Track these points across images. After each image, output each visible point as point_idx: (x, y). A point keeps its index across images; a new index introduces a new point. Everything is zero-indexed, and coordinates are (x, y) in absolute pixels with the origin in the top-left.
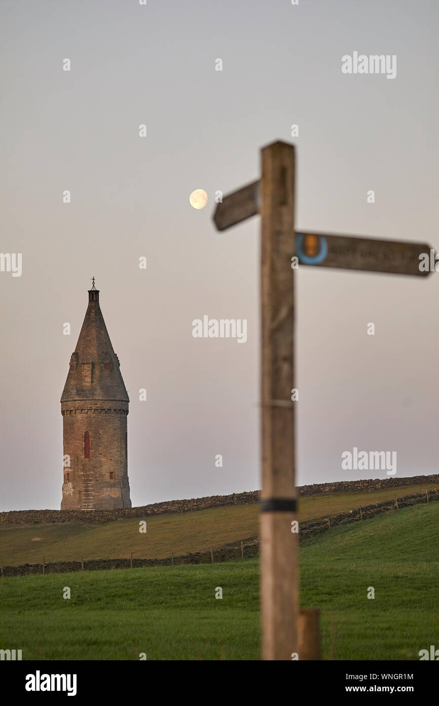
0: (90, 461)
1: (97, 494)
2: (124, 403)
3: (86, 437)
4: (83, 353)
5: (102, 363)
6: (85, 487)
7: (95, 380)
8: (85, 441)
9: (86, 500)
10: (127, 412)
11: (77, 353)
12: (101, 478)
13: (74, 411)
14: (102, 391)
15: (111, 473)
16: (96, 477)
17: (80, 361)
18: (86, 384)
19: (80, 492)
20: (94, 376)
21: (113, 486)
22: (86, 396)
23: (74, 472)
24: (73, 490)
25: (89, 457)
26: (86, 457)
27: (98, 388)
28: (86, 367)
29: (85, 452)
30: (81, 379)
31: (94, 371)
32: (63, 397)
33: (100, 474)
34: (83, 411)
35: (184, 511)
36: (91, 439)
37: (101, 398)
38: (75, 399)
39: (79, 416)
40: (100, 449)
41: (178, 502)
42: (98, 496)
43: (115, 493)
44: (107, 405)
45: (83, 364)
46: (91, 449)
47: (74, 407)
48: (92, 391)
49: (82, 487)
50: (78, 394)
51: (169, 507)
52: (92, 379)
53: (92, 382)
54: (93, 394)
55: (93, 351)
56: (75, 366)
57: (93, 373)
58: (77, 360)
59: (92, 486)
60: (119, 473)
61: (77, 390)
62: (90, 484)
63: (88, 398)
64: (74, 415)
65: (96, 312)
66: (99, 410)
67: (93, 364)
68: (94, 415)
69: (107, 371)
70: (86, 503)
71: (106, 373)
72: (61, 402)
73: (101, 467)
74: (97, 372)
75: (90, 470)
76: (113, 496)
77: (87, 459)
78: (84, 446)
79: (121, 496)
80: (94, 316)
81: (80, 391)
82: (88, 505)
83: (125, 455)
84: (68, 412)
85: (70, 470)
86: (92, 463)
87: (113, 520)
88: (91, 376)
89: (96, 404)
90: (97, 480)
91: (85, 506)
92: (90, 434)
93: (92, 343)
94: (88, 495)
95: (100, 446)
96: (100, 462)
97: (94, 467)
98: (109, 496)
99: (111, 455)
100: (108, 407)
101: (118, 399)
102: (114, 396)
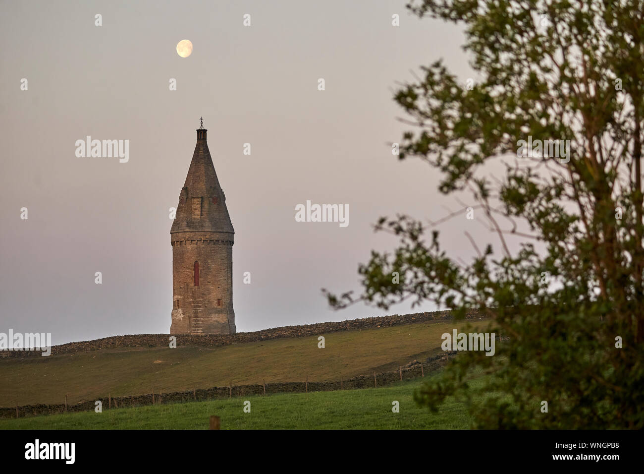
0: (199, 288)
1: (206, 319)
2: (231, 234)
3: (196, 266)
4: (193, 188)
5: (211, 197)
6: (195, 313)
7: (204, 213)
8: (194, 270)
9: (195, 325)
10: (232, 243)
11: (187, 188)
12: (210, 305)
13: (184, 242)
14: (211, 223)
15: (219, 300)
16: (205, 304)
17: (190, 196)
18: (196, 217)
19: (190, 318)
20: (203, 209)
21: (220, 312)
22: (196, 228)
23: (184, 299)
24: (183, 316)
25: (198, 285)
26: (195, 285)
27: (207, 221)
28: (196, 201)
29: (195, 280)
30: (191, 212)
31: (203, 205)
32: (173, 228)
33: (209, 301)
34: (193, 242)
35: (298, 336)
36: (200, 268)
37: (210, 230)
38: (185, 230)
39: (189, 247)
40: (209, 277)
41: (291, 328)
42: (206, 321)
43: (222, 319)
44: (216, 237)
45: (193, 198)
46: (201, 277)
47: (185, 238)
48: (201, 223)
49: (191, 313)
50: (188, 225)
51: (283, 333)
52: (201, 212)
53: (201, 215)
54: (202, 226)
55: (202, 186)
56: (185, 199)
57: (202, 207)
58: (187, 194)
59: (202, 312)
60: (225, 301)
61: (187, 222)
62: (199, 310)
63: (198, 230)
64: (184, 245)
65: (204, 149)
66: (208, 241)
67: (202, 198)
68: (204, 245)
69: (216, 205)
70: (195, 327)
71: (214, 206)
72: (171, 233)
73: (210, 294)
74: (206, 206)
75: (199, 298)
76: (220, 321)
77: (196, 287)
78: (193, 275)
79: (227, 322)
80: (202, 153)
81: (190, 224)
82: (197, 330)
83: (230, 283)
84: (178, 243)
85: (180, 297)
86: (201, 290)
87: (227, 344)
88: (200, 209)
89: (206, 236)
90: (206, 307)
91: (195, 330)
92: (199, 263)
93: (201, 179)
94: (197, 321)
95: (208, 275)
96: (208, 290)
97: (203, 294)
98: (217, 321)
99: (219, 283)
100: (216, 239)
101: (225, 231)
102: (222, 228)
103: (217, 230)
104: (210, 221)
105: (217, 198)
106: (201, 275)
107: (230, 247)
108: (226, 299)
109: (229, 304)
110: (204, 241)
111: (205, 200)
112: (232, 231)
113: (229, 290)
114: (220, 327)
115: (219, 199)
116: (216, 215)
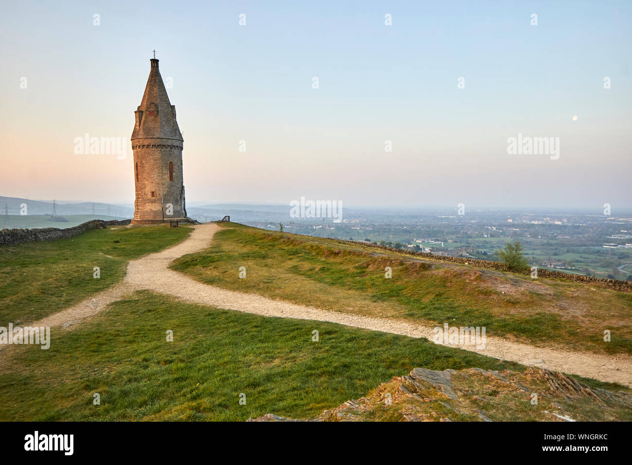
1: (143, 208)
3: (137, 166)
6: (136, 203)
7: (141, 125)
8: (137, 170)
9: (137, 212)
12: (146, 196)
14: (144, 132)
15: (152, 192)
20: (142, 121)
21: (154, 202)
22: (135, 136)
25: (138, 182)
29: (137, 178)
33: (143, 194)
36: (139, 168)
37: (142, 137)
40: (144, 174)
44: (146, 143)
46: (139, 175)
55: (145, 103)
60: (159, 193)
62: (140, 200)
63: (135, 138)
65: (152, 74)
67: (141, 112)
68: (140, 150)
70: (137, 214)
71: (151, 118)
73: (145, 188)
74: (143, 118)
75: (139, 191)
76: (153, 209)
78: (136, 173)
79: (161, 209)
80: (150, 78)
82: (137, 216)
83: (167, 179)
86: (140, 185)
90: (143, 198)
92: (138, 164)
94: (138, 209)
96: (144, 184)
97: (141, 188)
98: (150, 209)
99: (152, 179)
101: (155, 137)
102: (154, 135)
103: (147, 137)
104: (144, 129)
105: (153, 111)
106: (139, 173)
107: (167, 150)
108: (161, 192)
109: (165, 195)
110: (139, 146)
111: (144, 114)
112: (167, 137)
113: (164, 184)
114: (152, 214)
115: (155, 112)
116: (151, 125)
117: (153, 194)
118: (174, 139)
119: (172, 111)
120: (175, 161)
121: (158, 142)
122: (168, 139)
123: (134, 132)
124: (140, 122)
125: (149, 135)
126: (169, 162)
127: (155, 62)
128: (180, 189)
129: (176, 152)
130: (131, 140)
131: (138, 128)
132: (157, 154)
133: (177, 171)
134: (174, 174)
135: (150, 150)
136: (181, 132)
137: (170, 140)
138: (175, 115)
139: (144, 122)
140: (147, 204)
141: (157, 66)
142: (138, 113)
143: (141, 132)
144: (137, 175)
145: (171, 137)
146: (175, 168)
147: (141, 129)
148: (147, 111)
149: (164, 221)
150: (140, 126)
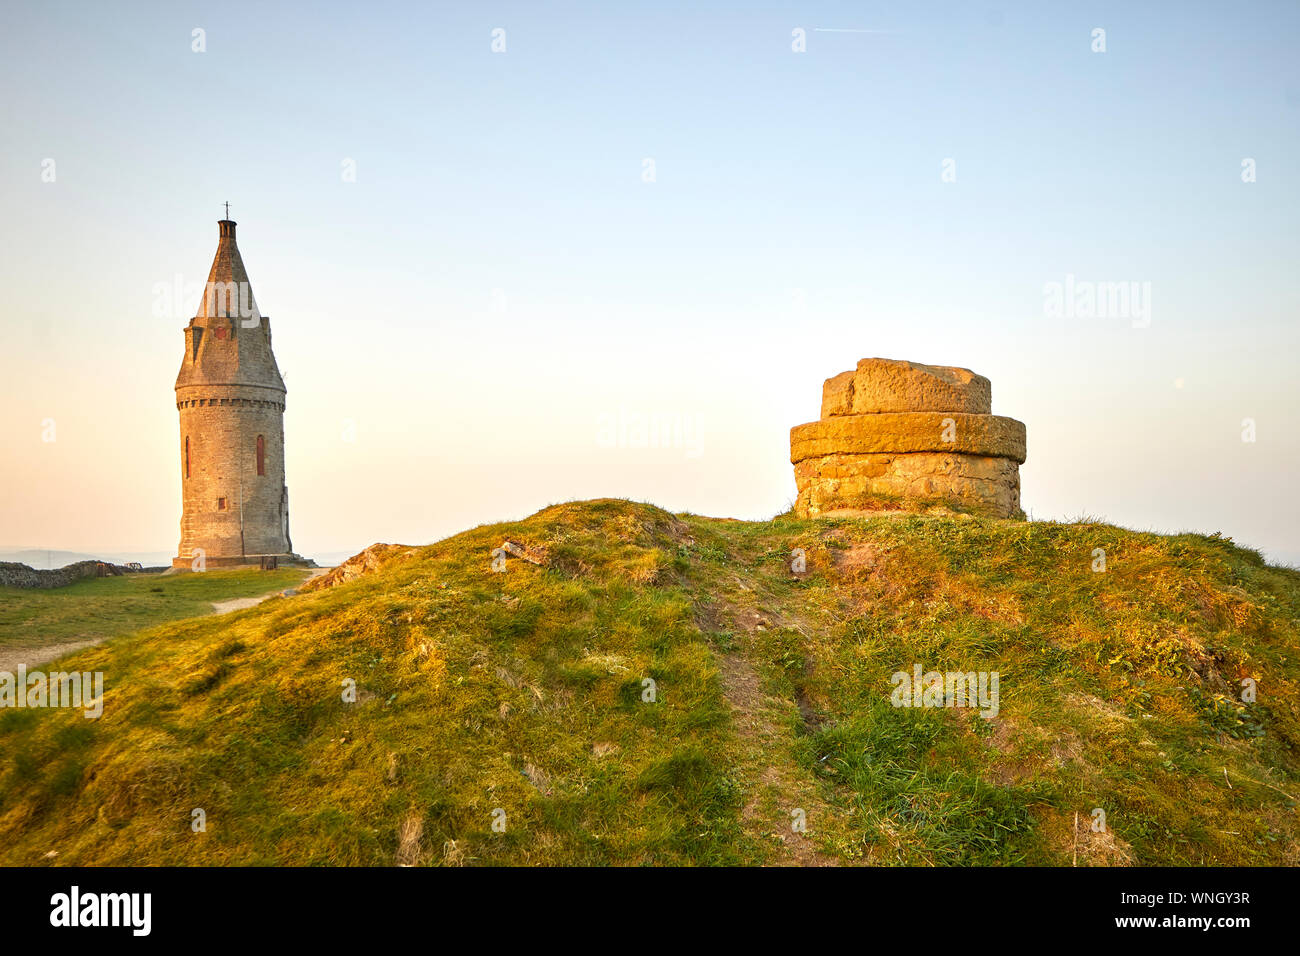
0: (191, 481)
1: (198, 532)
6: (185, 522)
7: (199, 354)
12: (205, 507)
14: (203, 372)
15: (222, 498)
21: (225, 519)
27: (202, 368)
31: (196, 342)
33: (203, 502)
36: (191, 448)
37: (199, 382)
40: (202, 461)
42: (199, 536)
44: (209, 394)
54: (189, 378)
59: (193, 521)
62: (192, 517)
66: (200, 402)
68: (192, 410)
69: (222, 342)
71: (220, 343)
73: (204, 490)
74: (202, 343)
75: (193, 496)
76: (223, 535)
79: (239, 535)
82: (188, 551)
86: (194, 485)
89: (194, 393)
90: (198, 512)
92: (191, 439)
94: (189, 535)
95: (202, 458)
96: (202, 483)
97: (195, 491)
98: (216, 535)
99: (220, 471)
100: (211, 397)
101: (227, 382)
102: (225, 378)
103: (211, 382)
104: (203, 366)
105: (224, 329)
106: (193, 458)
107: (253, 410)
108: (241, 498)
109: (247, 506)
110: (193, 402)
111: (204, 334)
112: (254, 384)
113: (246, 482)
114: (219, 546)
115: (228, 331)
116: (219, 357)
117: (221, 501)
118: (267, 388)
119: (263, 329)
120: (268, 434)
121: (232, 393)
122: (255, 386)
123: (182, 373)
124: (196, 351)
125: (215, 379)
126: (256, 435)
127: (228, 228)
128: (280, 492)
129: (271, 413)
130: (176, 389)
131: (191, 363)
132: (230, 417)
133: (272, 454)
134: (267, 461)
135: (218, 408)
136: (282, 373)
137: (258, 389)
138: (270, 338)
139: (205, 350)
140: (209, 525)
141: (233, 235)
142: (191, 333)
143: (198, 372)
144: (187, 463)
145: (263, 382)
146: (270, 447)
147: (199, 366)
148: (210, 327)
149: (244, 561)
150: (195, 359)
